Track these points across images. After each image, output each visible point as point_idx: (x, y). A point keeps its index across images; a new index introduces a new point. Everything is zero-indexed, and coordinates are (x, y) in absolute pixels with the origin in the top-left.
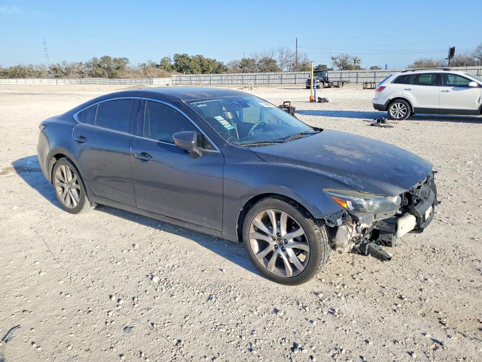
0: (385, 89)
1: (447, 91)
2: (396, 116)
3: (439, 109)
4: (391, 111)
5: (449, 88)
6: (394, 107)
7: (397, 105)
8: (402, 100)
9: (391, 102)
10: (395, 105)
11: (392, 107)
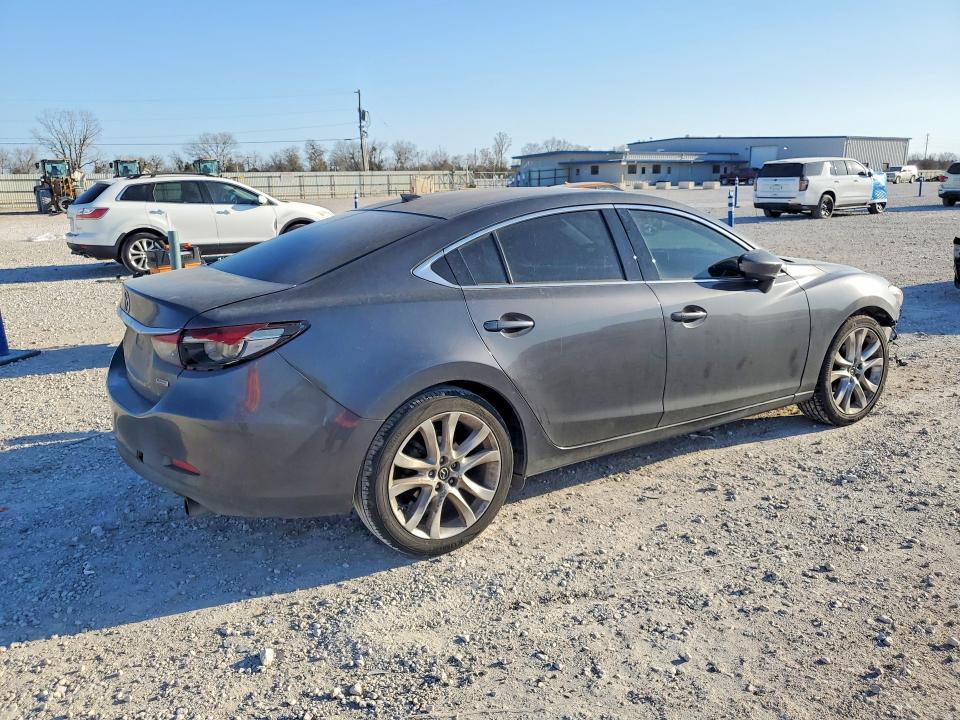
0: (107, 215)
1: (227, 213)
2: (143, 266)
3: (220, 245)
4: (130, 256)
5: (228, 207)
6: (136, 248)
7: (141, 243)
8: (148, 234)
9: (127, 239)
10: (137, 243)
11: (132, 250)
